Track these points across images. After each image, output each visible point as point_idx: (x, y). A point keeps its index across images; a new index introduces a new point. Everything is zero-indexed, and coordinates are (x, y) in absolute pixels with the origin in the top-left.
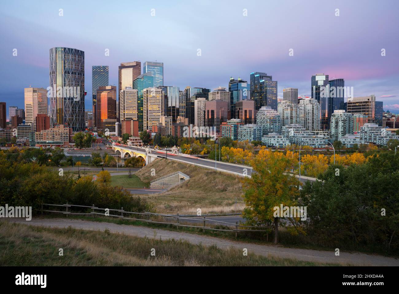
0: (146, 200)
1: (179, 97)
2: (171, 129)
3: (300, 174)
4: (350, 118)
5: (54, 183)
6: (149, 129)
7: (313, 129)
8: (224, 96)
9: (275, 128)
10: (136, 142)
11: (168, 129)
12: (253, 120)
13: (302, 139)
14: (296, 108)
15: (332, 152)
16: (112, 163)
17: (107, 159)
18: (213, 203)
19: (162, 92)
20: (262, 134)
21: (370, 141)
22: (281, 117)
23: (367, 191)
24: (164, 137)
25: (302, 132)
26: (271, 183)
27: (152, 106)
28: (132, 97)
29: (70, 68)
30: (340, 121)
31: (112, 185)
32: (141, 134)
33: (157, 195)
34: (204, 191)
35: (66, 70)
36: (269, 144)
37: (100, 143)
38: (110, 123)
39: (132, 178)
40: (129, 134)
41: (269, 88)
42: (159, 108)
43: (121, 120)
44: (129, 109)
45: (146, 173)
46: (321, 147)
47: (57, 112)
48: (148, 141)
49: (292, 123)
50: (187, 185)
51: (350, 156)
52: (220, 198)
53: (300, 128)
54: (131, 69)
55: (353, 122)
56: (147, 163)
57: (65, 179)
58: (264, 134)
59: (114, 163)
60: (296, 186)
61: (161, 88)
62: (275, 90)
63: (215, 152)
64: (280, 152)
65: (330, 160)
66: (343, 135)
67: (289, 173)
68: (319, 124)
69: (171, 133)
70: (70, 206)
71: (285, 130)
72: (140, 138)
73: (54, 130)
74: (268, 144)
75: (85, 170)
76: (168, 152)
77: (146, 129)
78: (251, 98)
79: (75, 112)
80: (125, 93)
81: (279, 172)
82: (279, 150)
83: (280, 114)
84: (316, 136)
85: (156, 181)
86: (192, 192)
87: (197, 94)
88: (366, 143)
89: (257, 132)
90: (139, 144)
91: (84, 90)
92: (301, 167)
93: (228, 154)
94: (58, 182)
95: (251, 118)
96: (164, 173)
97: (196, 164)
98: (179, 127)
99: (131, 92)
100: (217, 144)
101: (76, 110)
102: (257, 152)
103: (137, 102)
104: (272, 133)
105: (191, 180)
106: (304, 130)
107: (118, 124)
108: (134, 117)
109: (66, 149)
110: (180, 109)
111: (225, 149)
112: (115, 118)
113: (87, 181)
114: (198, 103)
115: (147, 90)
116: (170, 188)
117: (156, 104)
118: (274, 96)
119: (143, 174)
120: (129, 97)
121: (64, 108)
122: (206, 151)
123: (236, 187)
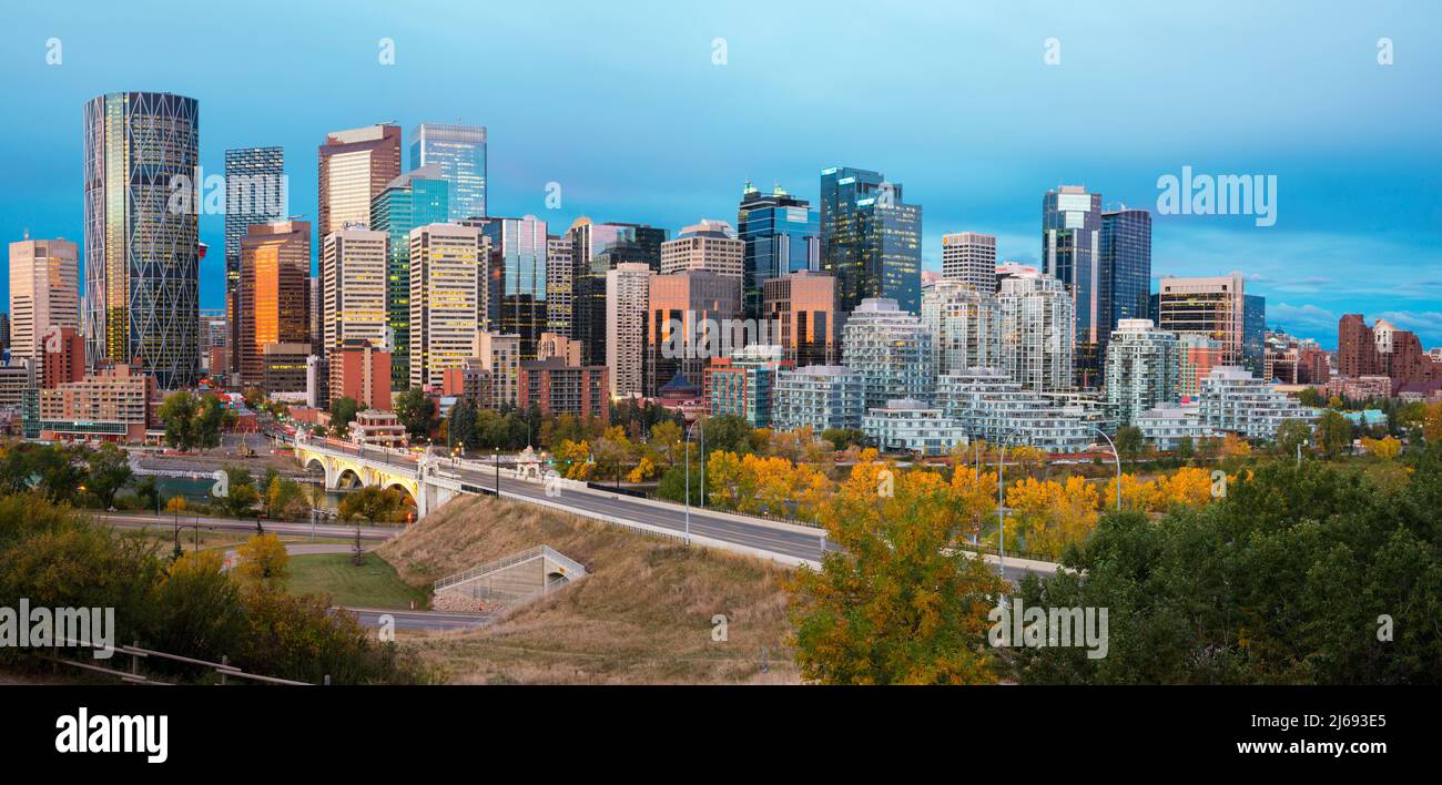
0: (417, 653)
1: (548, 259)
2: (514, 382)
3: (1002, 551)
4: (1167, 348)
5: (94, 569)
6: (431, 382)
7: (1047, 385)
8: (719, 258)
9: (912, 382)
10: (383, 430)
11: (504, 382)
12: (829, 350)
13: (1007, 423)
14: (990, 307)
15: (1112, 469)
16: (293, 506)
17: (274, 491)
18: (677, 671)
19: (480, 242)
20: (863, 403)
21: (1229, 427)
22: (935, 340)
23: (1219, 596)
24: (486, 411)
25: (1007, 396)
26: (896, 590)
27: (444, 295)
28: (367, 260)
29: (152, 163)
30: (1136, 357)
31: (294, 589)
32: (401, 401)
33: (459, 637)
34: (642, 625)
35: (138, 170)
36: (890, 442)
37: (250, 431)
38: (285, 359)
39: (367, 567)
40: (355, 402)
41: (889, 231)
42: (470, 302)
43: (326, 346)
44: (356, 307)
45: (419, 547)
46: (1076, 449)
47: (107, 321)
48: (427, 428)
49: (972, 362)
50: (575, 600)
51: (1169, 480)
52: (703, 651)
53: (1004, 381)
54: (366, 155)
55: (1177, 363)
56: (422, 513)
57: (132, 555)
58: (870, 404)
59: (301, 508)
60: (989, 597)
61: (479, 225)
62: (914, 240)
63: (683, 471)
64: (929, 470)
65: (1103, 495)
66: (1147, 408)
67: (961, 549)
68: (1067, 368)
69: (517, 398)
70: (146, 655)
71: (948, 388)
72: (396, 416)
73: (97, 384)
74: (886, 440)
75: (200, 530)
76: (504, 472)
77: (420, 382)
78: (822, 268)
79: (167, 320)
80: (344, 244)
81: (925, 546)
82: (927, 464)
83: (930, 328)
84: (1057, 410)
85: (457, 580)
86: (593, 628)
87: (618, 249)
88: (1217, 434)
89: (843, 395)
90: (393, 438)
91: (197, 240)
92: (1007, 526)
93: (736, 479)
94: (109, 565)
95: (820, 342)
96: (487, 553)
97: (610, 519)
98: (545, 376)
99: (364, 242)
100: (691, 440)
101: (168, 313)
102: (843, 473)
103: (388, 280)
104: (902, 401)
105: (590, 582)
106: (1016, 390)
107: (318, 363)
108: (371, 336)
109: (135, 452)
110: (551, 307)
111: (721, 461)
112: (307, 340)
113: (205, 570)
114: (622, 284)
115: (425, 234)
116: (511, 609)
117: (458, 287)
118: (907, 261)
119: (407, 555)
120: (358, 259)
121: (130, 306)
122: (649, 467)
123: (765, 606)
